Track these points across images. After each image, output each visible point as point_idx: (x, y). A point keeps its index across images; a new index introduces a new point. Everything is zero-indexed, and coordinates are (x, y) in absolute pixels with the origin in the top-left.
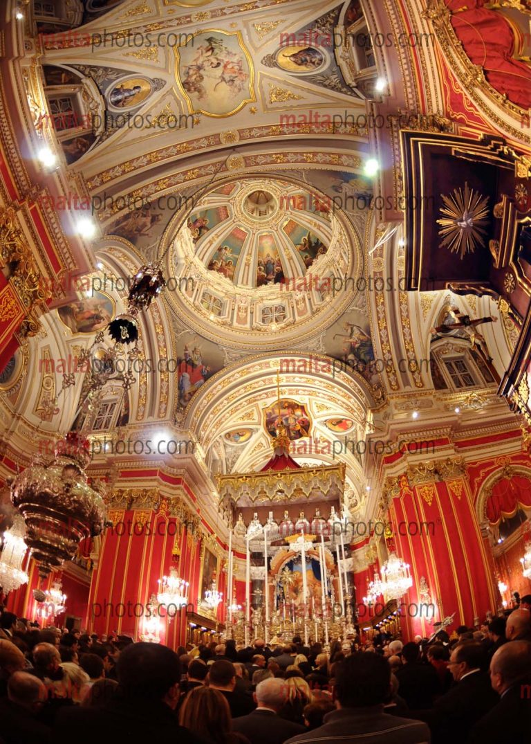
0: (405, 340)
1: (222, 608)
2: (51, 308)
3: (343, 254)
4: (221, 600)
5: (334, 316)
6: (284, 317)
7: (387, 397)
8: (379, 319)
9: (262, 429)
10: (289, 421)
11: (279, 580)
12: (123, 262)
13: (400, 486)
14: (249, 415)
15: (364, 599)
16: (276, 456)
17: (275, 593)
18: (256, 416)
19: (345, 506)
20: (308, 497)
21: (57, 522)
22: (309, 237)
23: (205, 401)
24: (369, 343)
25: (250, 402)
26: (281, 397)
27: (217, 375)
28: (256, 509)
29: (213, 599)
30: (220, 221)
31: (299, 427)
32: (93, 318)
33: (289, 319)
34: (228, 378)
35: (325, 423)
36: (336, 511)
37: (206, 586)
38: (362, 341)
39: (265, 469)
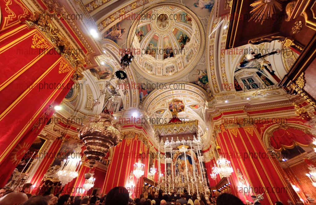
0: (222, 73)
1: (157, 175)
2: (87, 69)
3: (196, 40)
4: (156, 172)
5: (193, 67)
6: (174, 70)
7: (214, 96)
8: (211, 66)
9: (168, 109)
10: (177, 106)
11: (176, 163)
12: (114, 51)
13: (221, 128)
14: (163, 105)
15: (211, 175)
16: (173, 118)
17: (175, 169)
18: (165, 105)
19: (199, 135)
20: (185, 132)
21: (101, 142)
22: (183, 35)
23: (149, 101)
24: (206, 76)
25: (163, 100)
26: (174, 98)
27: (152, 92)
28: (167, 136)
29: (153, 171)
30: (148, 32)
31: (180, 108)
32: (105, 73)
33: (176, 71)
34: (156, 93)
35: (189, 106)
36: (195, 137)
37: (151, 166)
38: (203, 76)
39: (170, 122)
